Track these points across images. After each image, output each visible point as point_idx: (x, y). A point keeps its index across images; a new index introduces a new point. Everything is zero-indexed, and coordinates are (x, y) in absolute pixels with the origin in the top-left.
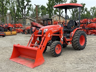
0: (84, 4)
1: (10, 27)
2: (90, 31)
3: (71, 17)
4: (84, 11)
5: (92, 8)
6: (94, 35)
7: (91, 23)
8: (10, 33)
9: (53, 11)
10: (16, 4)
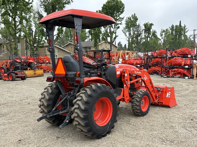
0: (152, 24)
1: (32, 63)
2: (172, 71)
3: (125, 45)
4: (150, 36)
5: (164, 31)
6: (179, 77)
7: (172, 57)
8: (33, 73)
9: (101, 35)
10: (35, 21)
